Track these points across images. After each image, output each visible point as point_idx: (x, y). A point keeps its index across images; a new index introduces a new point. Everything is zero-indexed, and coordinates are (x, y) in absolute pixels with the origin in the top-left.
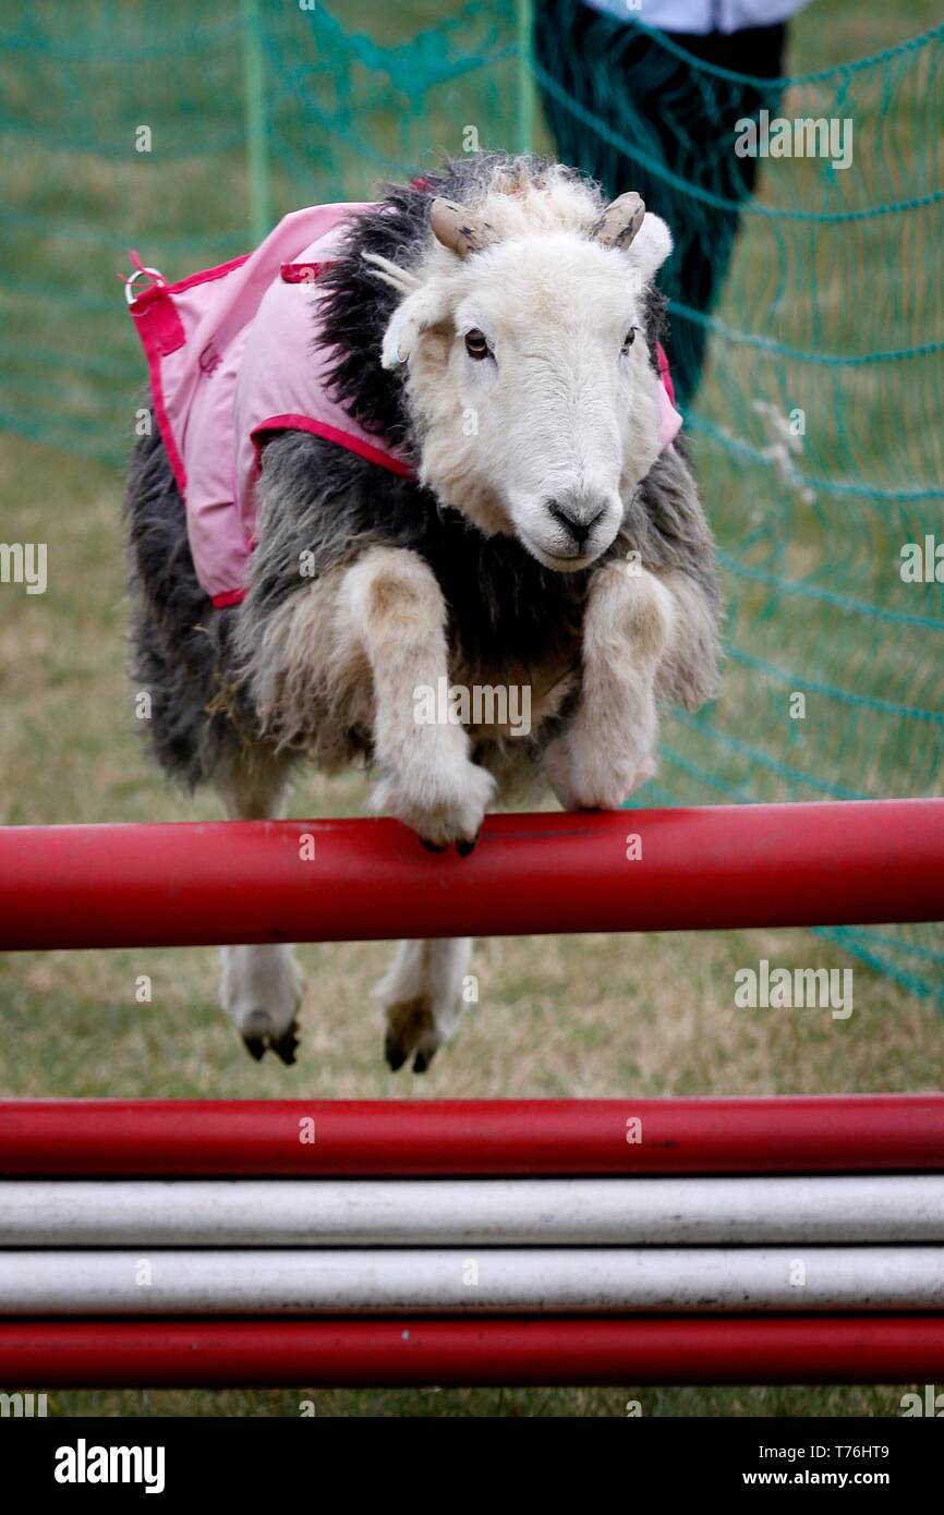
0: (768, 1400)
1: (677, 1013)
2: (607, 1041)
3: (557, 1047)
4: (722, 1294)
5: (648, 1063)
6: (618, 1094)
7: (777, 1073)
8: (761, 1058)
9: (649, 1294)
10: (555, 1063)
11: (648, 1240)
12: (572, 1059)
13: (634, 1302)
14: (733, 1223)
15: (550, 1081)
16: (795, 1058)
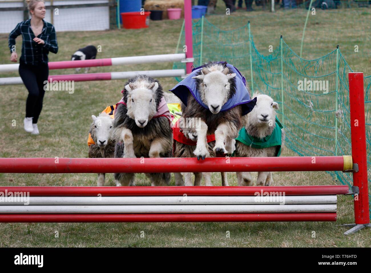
0: (305, 223)
1: (298, 176)
2: (289, 179)
3: (283, 180)
4: (298, 210)
5: (294, 182)
6: (290, 186)
7: (310, 183)
8: (308, 181)
9: (288, 210)
10: (283, 182)
11: (288, 204)
12: (285, 181)
13: (287, 211)
14: (299, 201)
15: (282, 184)
16: (312, 181)
